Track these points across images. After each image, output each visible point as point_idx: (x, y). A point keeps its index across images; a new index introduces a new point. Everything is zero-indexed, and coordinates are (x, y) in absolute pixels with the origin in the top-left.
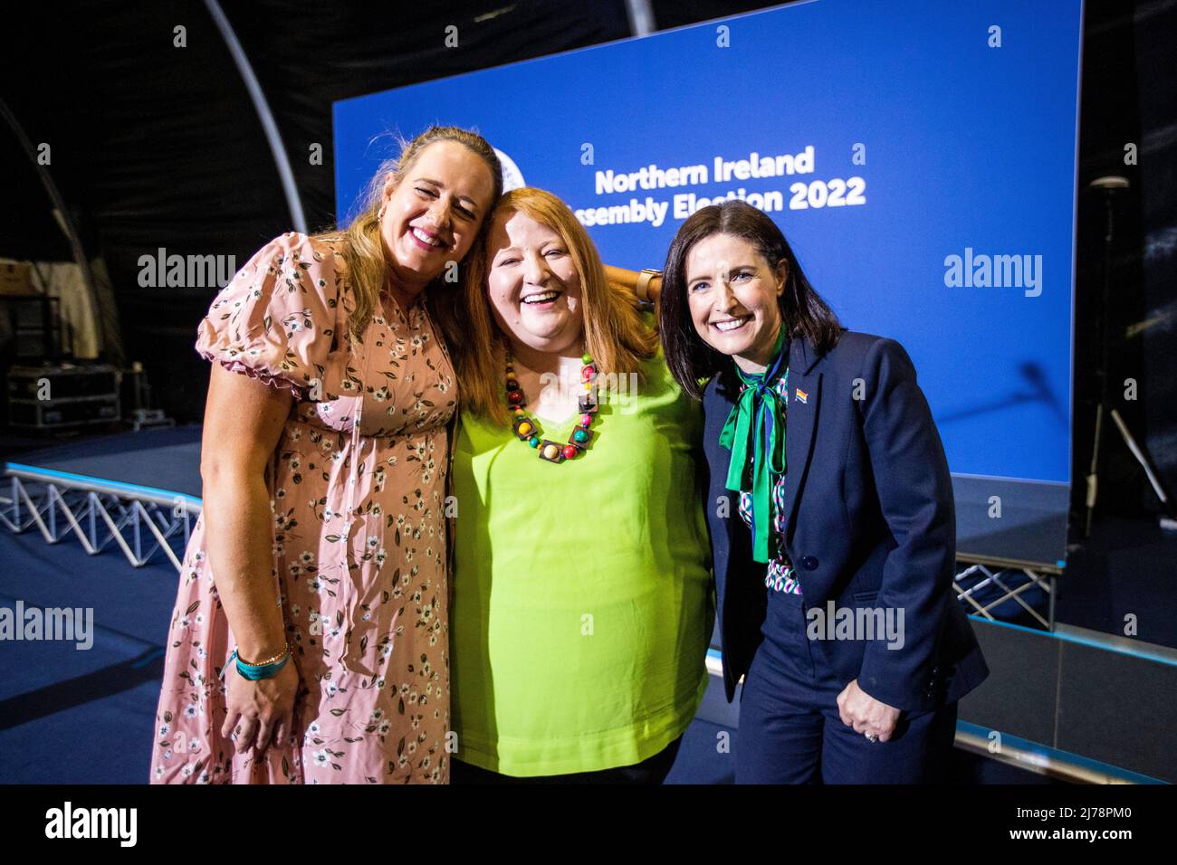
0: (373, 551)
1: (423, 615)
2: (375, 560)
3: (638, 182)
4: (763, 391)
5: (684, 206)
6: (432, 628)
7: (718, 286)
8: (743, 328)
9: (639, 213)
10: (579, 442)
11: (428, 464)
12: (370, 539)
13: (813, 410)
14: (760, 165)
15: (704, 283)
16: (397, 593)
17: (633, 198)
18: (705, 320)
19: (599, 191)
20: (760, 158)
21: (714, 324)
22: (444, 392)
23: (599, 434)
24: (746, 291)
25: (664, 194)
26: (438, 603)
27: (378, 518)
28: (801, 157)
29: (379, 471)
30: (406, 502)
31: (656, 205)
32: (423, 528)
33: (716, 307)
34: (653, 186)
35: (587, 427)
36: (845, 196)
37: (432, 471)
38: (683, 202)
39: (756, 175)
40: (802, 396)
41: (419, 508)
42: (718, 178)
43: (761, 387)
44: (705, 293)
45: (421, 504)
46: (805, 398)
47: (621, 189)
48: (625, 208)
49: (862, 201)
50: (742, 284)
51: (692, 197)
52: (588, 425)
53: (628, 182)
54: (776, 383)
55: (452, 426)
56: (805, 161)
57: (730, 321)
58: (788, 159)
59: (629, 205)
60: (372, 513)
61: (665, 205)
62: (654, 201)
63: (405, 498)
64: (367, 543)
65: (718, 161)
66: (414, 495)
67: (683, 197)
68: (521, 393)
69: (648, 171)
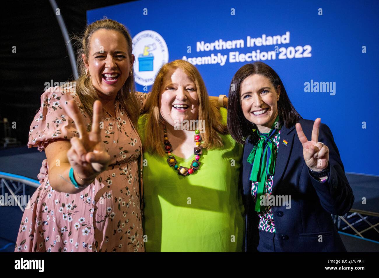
0: (110, 213)
1: (131, 240)
2: (111, 217)
3: (214, 47)
4: (268, 140)
5: (234, 57)
6: (135, 245)
7: (255, 96)
8: (266, 114)
9: (215, 60)
10: (194, 167)
11: (129, 176)
12: (108, 208)
13: (289, 149)
14: (266, 40)
15: (248, 95)
16: (120, 230)
17: (212, 53)
18: (249, 111)
19: (198, 50)
20: (267, 37)
21: (253, 112)
22: (133, 146)
23: (203, 163)
24: (266, 98)
25: (225, 52)
26: (138, 234)
27: (111, 199)
28: (284, 37)
29: (108, 180)
30: (122, 192)
31: (222, 57)
32: (130, 203)
33: (254, 105)
34: (221, 48)
35: (198, 161)
36: (302, 53)
37: (131, 179)
38: (233, 55)
39: (264, 44)
40: (285, 143)
41: (128, 195)
42: (248, 45)
43: (267, 139)
44: (249, 99)
45: (129, 193)
46: (287, 143)
47: (207, 50)
48: (209, 58)
49: (310, 55)
50: (265, 95)
51: (237, 53)
52: (198, 160)
53: (210, 47)
54: (274, 137)
55: (139, 159)
56: (286, 38)
57: (260, 111)
58: (278, 37)
59: (210, 56)
60: (108, 197)
61: (226, 57)
62: (221, 55)
63: (121, 190)
64: (107, 210)
65: (248, 38)
66: (125, 189)
67: (233, 53)
68: (170, 146)
69: (219, 42)
